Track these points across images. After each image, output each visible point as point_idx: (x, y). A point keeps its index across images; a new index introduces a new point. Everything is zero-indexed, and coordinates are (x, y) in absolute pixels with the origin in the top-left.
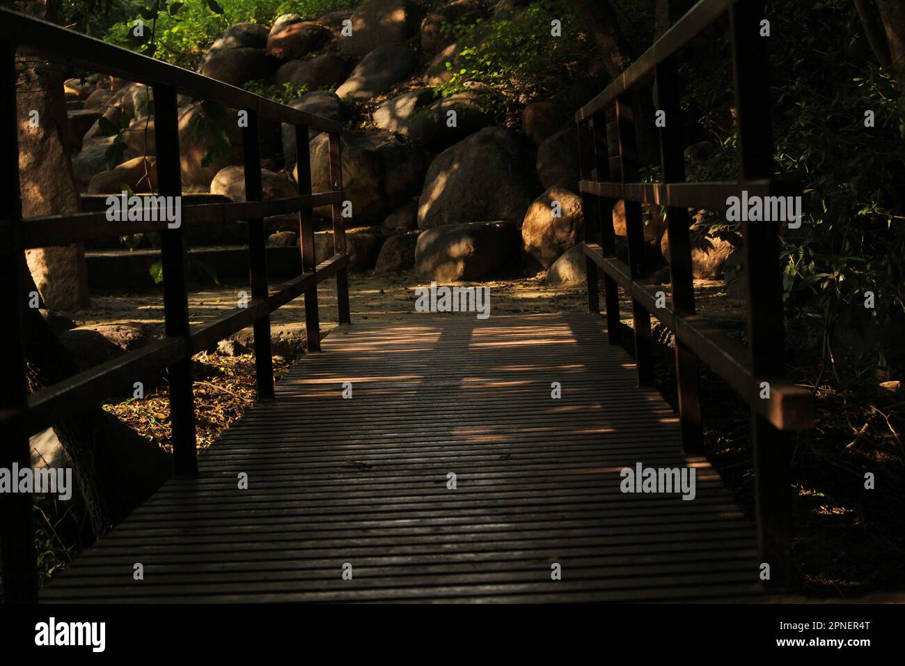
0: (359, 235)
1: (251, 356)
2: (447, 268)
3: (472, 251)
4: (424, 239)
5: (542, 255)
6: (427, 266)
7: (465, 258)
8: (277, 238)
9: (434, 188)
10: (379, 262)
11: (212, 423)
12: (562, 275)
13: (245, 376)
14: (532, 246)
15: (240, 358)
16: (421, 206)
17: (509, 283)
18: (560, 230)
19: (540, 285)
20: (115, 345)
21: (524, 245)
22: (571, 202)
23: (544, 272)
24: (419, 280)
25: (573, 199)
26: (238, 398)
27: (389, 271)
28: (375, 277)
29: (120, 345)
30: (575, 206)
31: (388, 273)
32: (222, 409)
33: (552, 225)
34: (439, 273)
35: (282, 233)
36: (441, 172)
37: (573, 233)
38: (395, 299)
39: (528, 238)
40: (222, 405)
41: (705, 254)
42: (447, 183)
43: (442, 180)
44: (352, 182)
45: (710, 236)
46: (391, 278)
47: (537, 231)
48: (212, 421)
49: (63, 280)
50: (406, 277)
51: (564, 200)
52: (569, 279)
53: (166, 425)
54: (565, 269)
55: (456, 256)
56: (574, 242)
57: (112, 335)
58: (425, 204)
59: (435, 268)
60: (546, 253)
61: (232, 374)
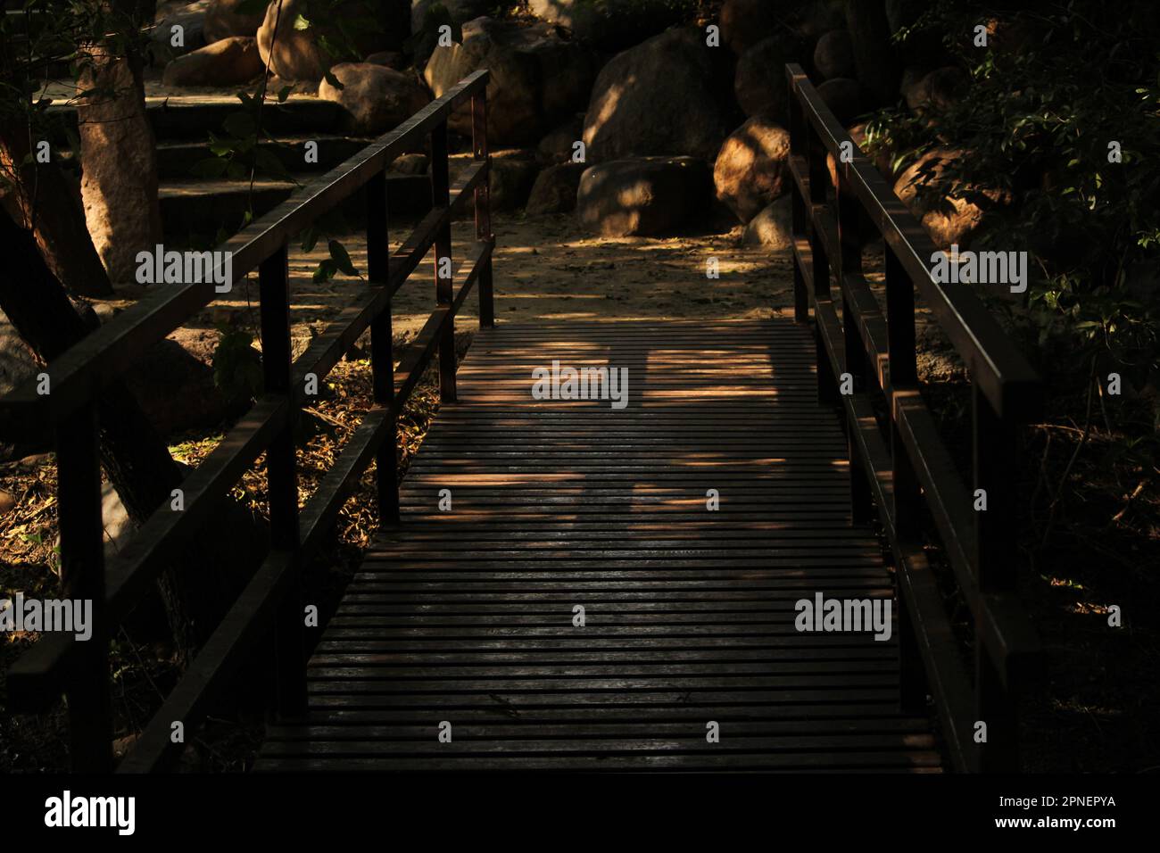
0: (507, 164)
1: (368, 363)
2: (617, 220)
3: (650, 198)
4: (589, 180)
5: (739, 206)
6: (591, 214)
7: (641, 209)
8: (403, 162)
9: (603, 106)
10: (532, 200)
11: (319, 470)
12: (762, 237)
13: (360, 397)
14: (726, 193)
15: (355, 364)
16: (587, 128)
17: (697, 242)
18: (762, 175)
19: (734, 248)
20: (198, 361)
21: (716, 191)
22: (778, 138)
23: (740, 228)
24: (582, 231)
25: (780, 135)
26: (352, 432)
27: (544, 213)
28: (526, 222)
29: (205, 361)
30: (782, 144)
31: (542, 217)
32: (331, 450)
33: (752, 169)
34: (607, 224)
35: (408, 156)
36: (613, 86)
37: (778, 180)
38: (552, 268)
39: (722, 184)
40: (330, 444)
41: (946, 219)
42: (619, 102)
43: (613, 96)
44: (499, 92)
45: (953, 197)
46: (547, 225)
47: (733, 174)
48: (319, 468)
49: (131, 244)
50: (564, 224)
51: (769, 136)
52: (772, 241)
53: (261, 473)
54: (767, 231)
55: (629, 204)
56: (779, 191)
57: (194, 346)
58: (591, 126)
59: (601, 217)
60: (744, 203)
61: (343, 394)
